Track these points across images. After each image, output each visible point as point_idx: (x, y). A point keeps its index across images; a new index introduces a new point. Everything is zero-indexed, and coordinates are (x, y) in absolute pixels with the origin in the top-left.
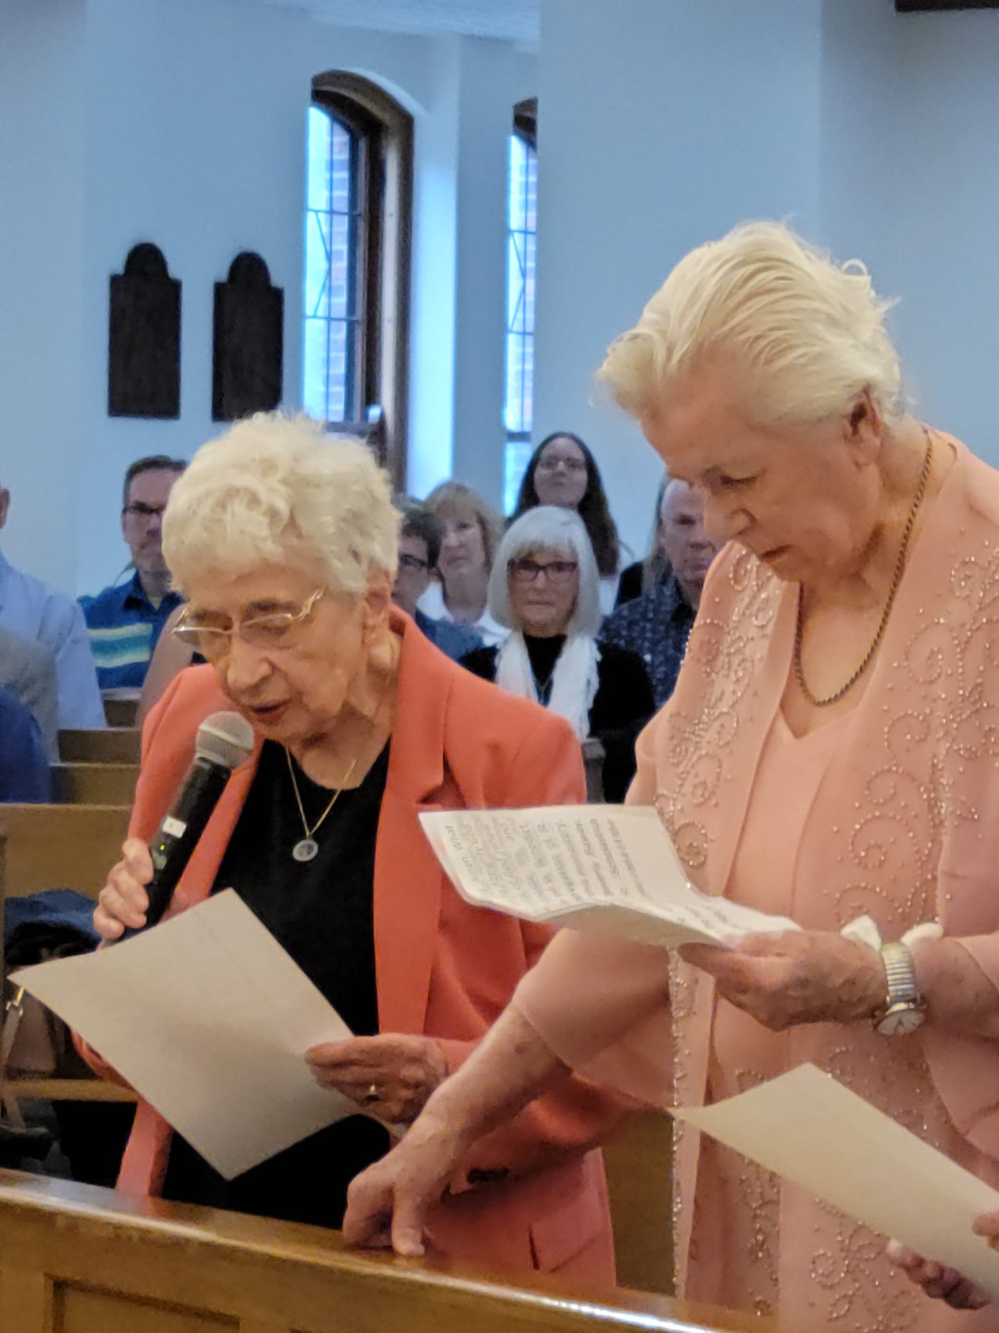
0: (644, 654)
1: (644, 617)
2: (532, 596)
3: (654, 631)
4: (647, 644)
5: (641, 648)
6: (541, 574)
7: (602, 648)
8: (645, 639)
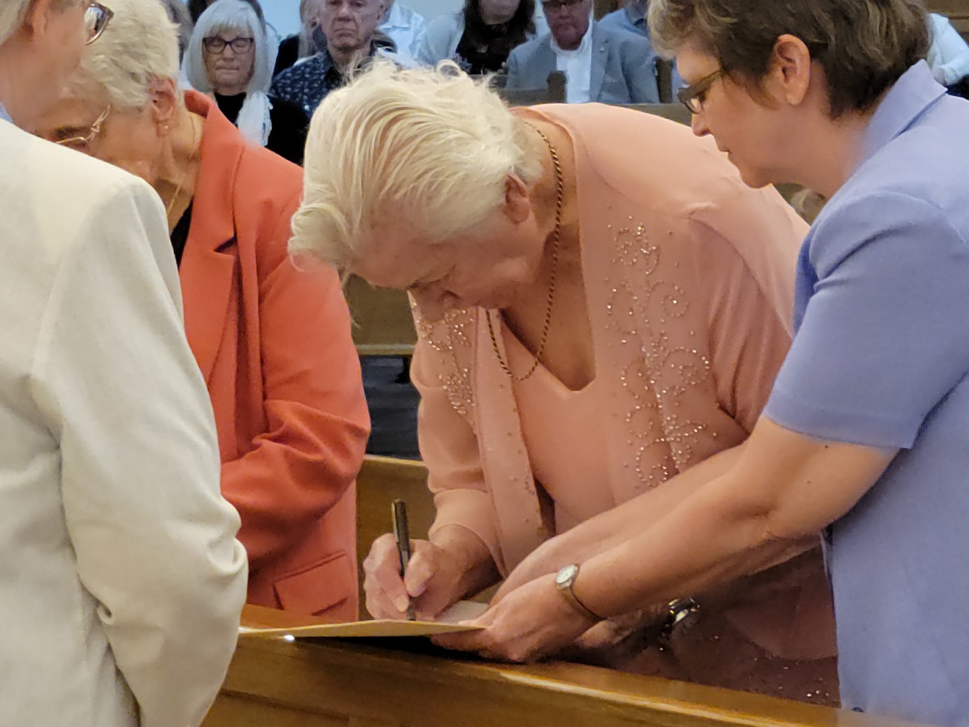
0: (304, 105)
1: (303, 78)
2: (220, 63)
3: (310, 88)
4: (305, 97)
5: (302, 100)
6: (228, 47)
7: (272, 100)
8: (304, 94)
